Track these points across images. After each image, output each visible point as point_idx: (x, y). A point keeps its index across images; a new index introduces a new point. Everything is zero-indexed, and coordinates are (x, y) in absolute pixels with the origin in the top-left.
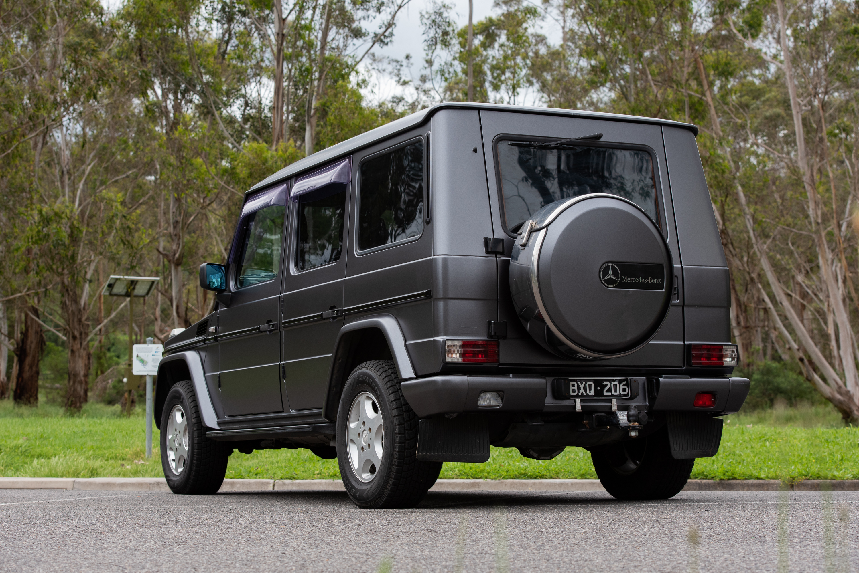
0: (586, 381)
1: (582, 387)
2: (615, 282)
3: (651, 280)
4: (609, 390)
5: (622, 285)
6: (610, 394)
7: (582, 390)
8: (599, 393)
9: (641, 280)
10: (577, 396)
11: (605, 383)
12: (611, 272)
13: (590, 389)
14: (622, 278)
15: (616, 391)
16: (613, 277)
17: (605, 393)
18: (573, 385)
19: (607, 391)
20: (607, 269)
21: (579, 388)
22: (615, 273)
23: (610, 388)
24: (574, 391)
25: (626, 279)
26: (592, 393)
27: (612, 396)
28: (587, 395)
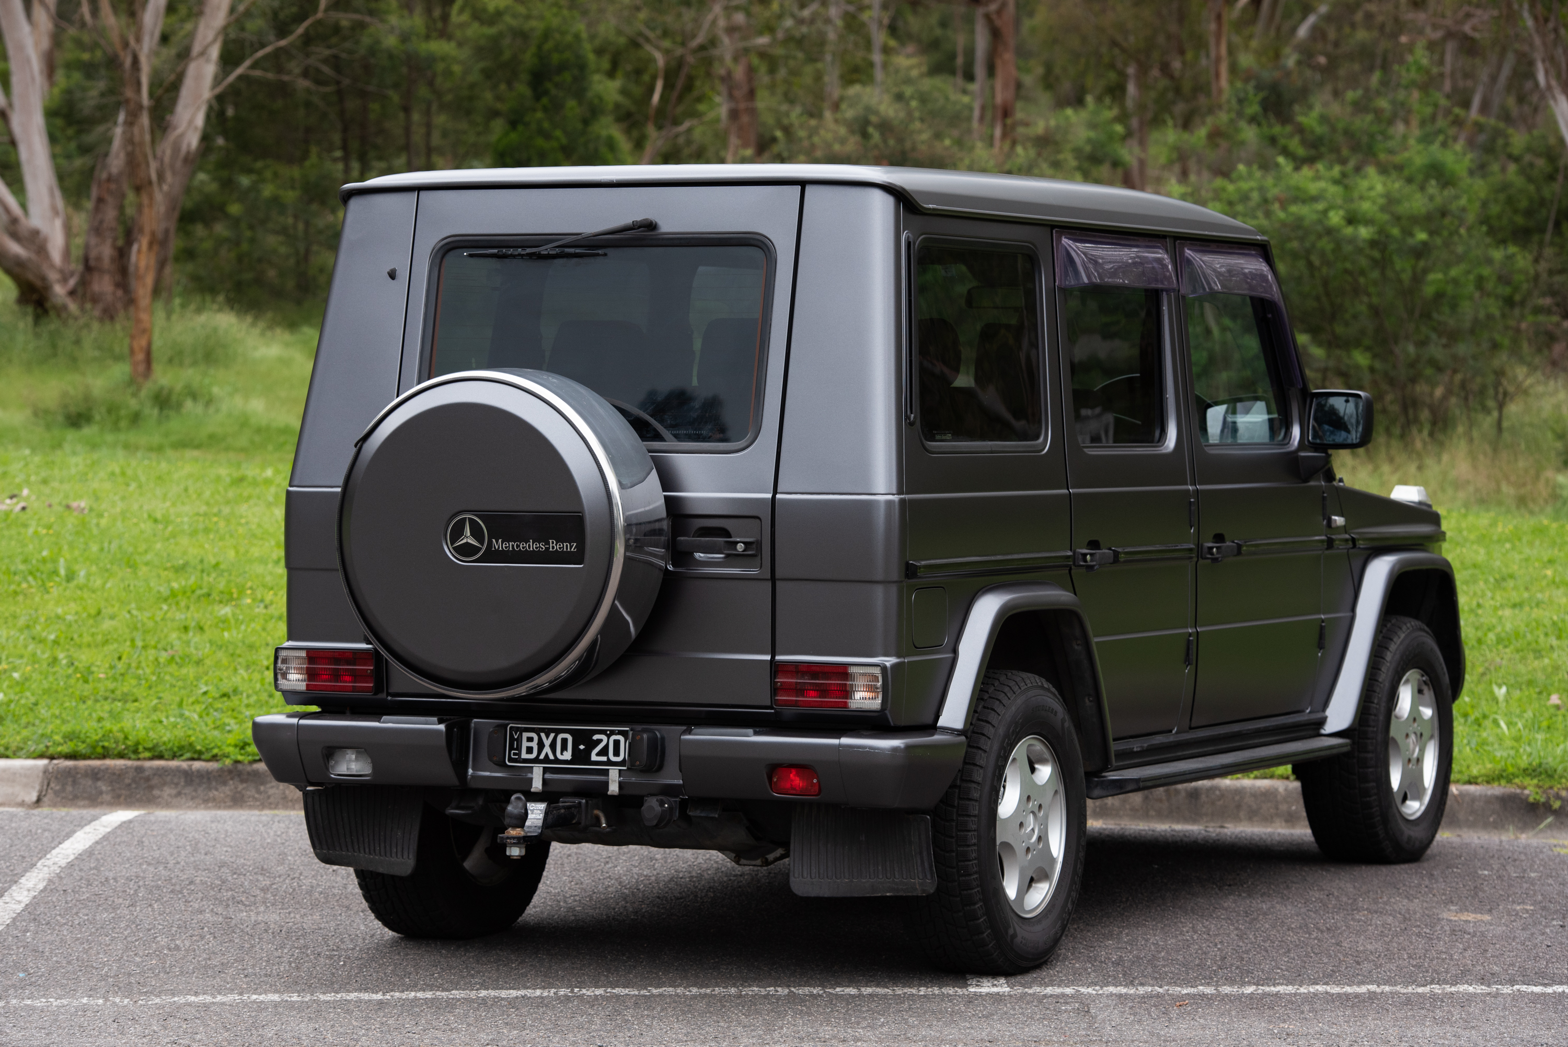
0: (558, 732)
1: (547, 742)
2: (476, 550)
3: (554, 546)
4: (604, 752)
5: (492, 557)
6: (604, 759)
7: (547, 749)
8: (580, 757)
9: (532, 546)
10: (536, 760)
11: (596, 737)
12: (467, 531)
13: (564, 748)
14: (490, 543)
15: (616, 753)
16: (472, 541)
17: (594, 758)
18: (530, 739)
19: (598, 754)
20: (461, 524)
21: (541, 745)
22: (477, 533)
23: (607, 746)
24: (530, 750)
25: (498, 545)
26: (568, 756)
27: (610, 763)
28: (557, 761)
